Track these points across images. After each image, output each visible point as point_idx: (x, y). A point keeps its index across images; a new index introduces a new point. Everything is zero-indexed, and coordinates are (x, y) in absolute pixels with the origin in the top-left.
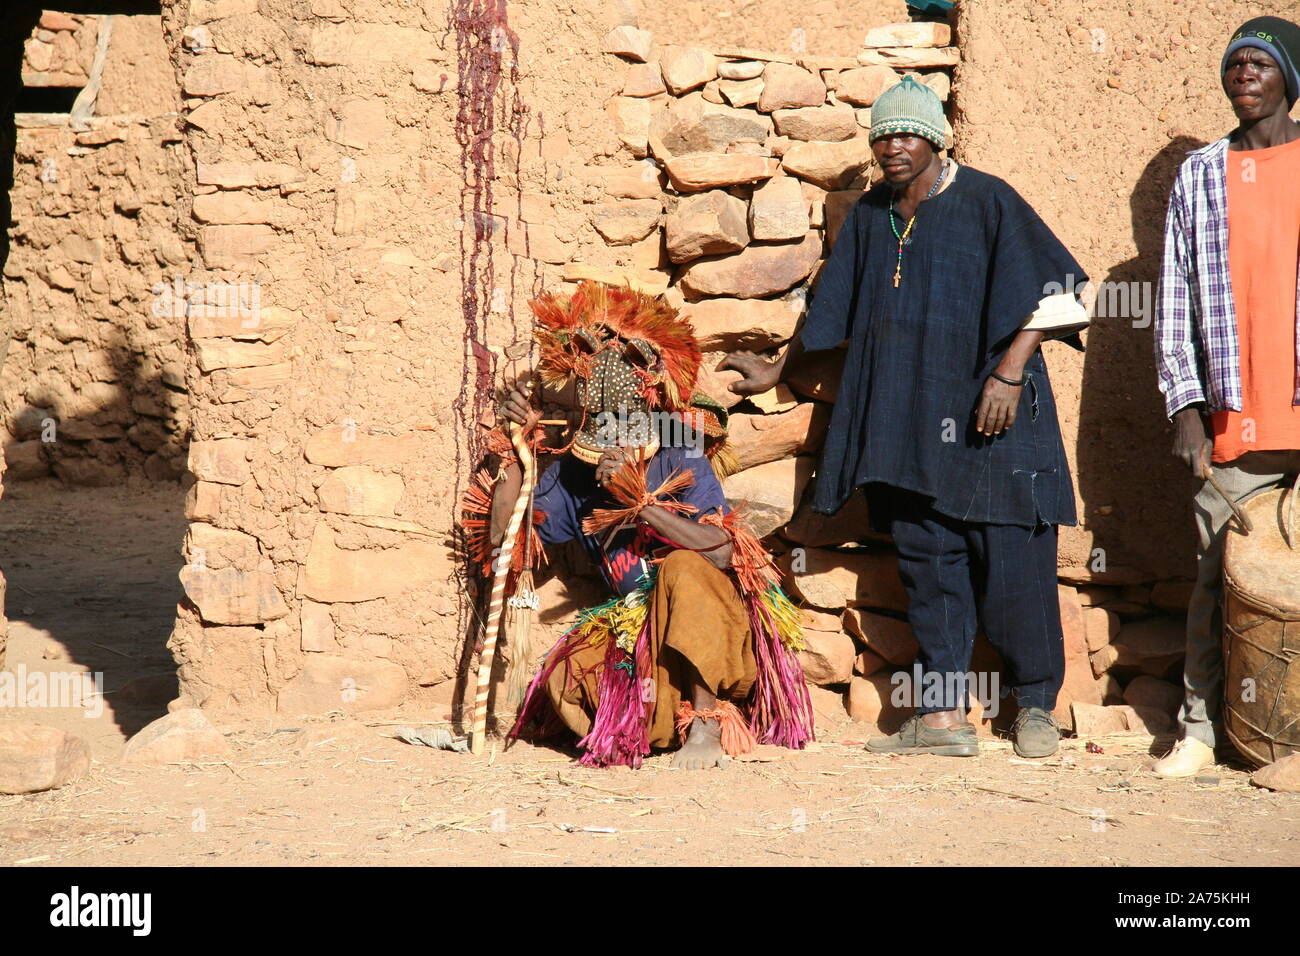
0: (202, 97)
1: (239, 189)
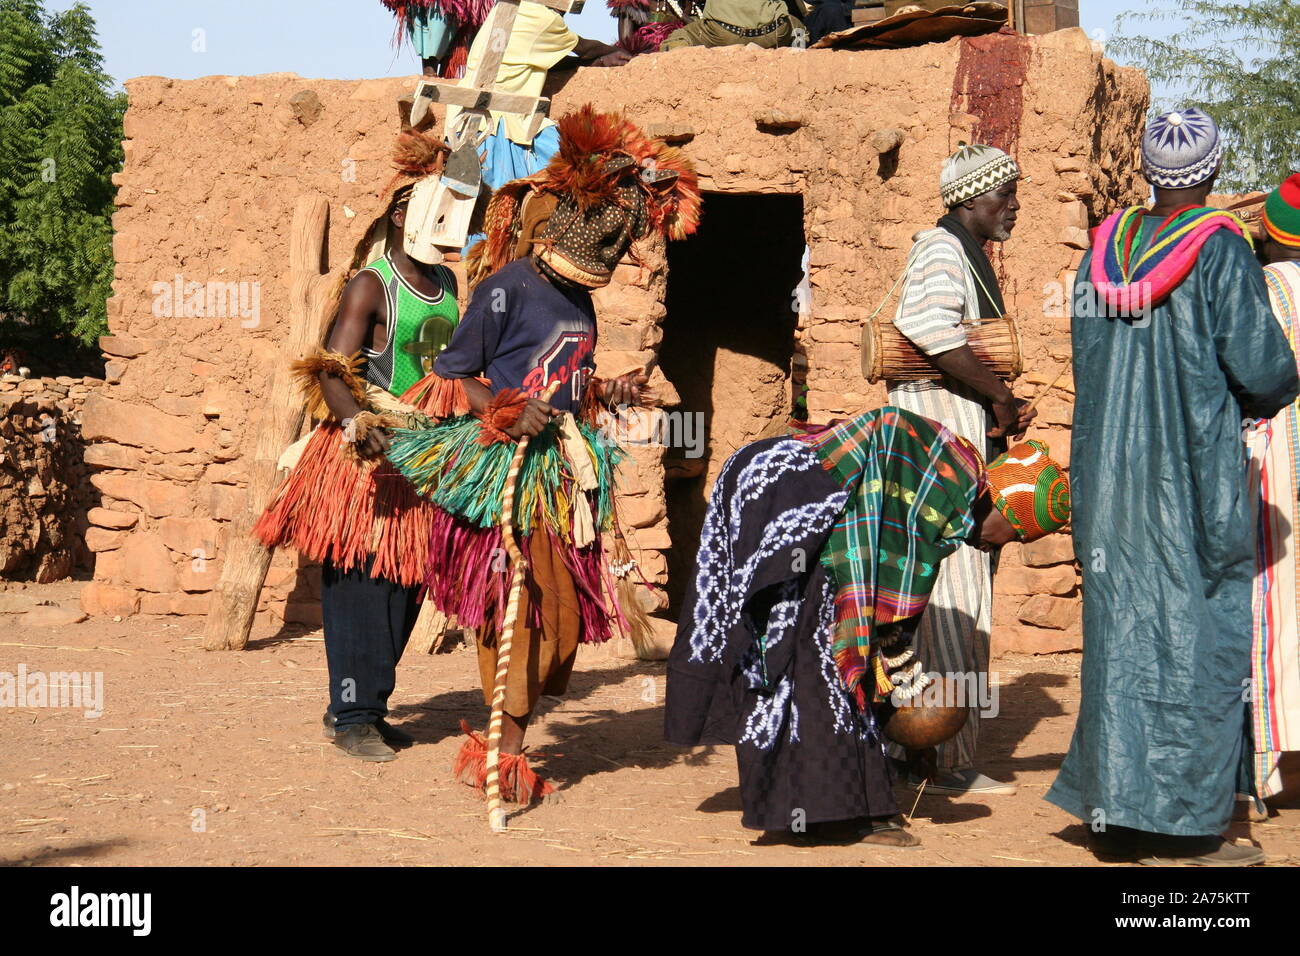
0: (819, 267)
1: (836, 321)
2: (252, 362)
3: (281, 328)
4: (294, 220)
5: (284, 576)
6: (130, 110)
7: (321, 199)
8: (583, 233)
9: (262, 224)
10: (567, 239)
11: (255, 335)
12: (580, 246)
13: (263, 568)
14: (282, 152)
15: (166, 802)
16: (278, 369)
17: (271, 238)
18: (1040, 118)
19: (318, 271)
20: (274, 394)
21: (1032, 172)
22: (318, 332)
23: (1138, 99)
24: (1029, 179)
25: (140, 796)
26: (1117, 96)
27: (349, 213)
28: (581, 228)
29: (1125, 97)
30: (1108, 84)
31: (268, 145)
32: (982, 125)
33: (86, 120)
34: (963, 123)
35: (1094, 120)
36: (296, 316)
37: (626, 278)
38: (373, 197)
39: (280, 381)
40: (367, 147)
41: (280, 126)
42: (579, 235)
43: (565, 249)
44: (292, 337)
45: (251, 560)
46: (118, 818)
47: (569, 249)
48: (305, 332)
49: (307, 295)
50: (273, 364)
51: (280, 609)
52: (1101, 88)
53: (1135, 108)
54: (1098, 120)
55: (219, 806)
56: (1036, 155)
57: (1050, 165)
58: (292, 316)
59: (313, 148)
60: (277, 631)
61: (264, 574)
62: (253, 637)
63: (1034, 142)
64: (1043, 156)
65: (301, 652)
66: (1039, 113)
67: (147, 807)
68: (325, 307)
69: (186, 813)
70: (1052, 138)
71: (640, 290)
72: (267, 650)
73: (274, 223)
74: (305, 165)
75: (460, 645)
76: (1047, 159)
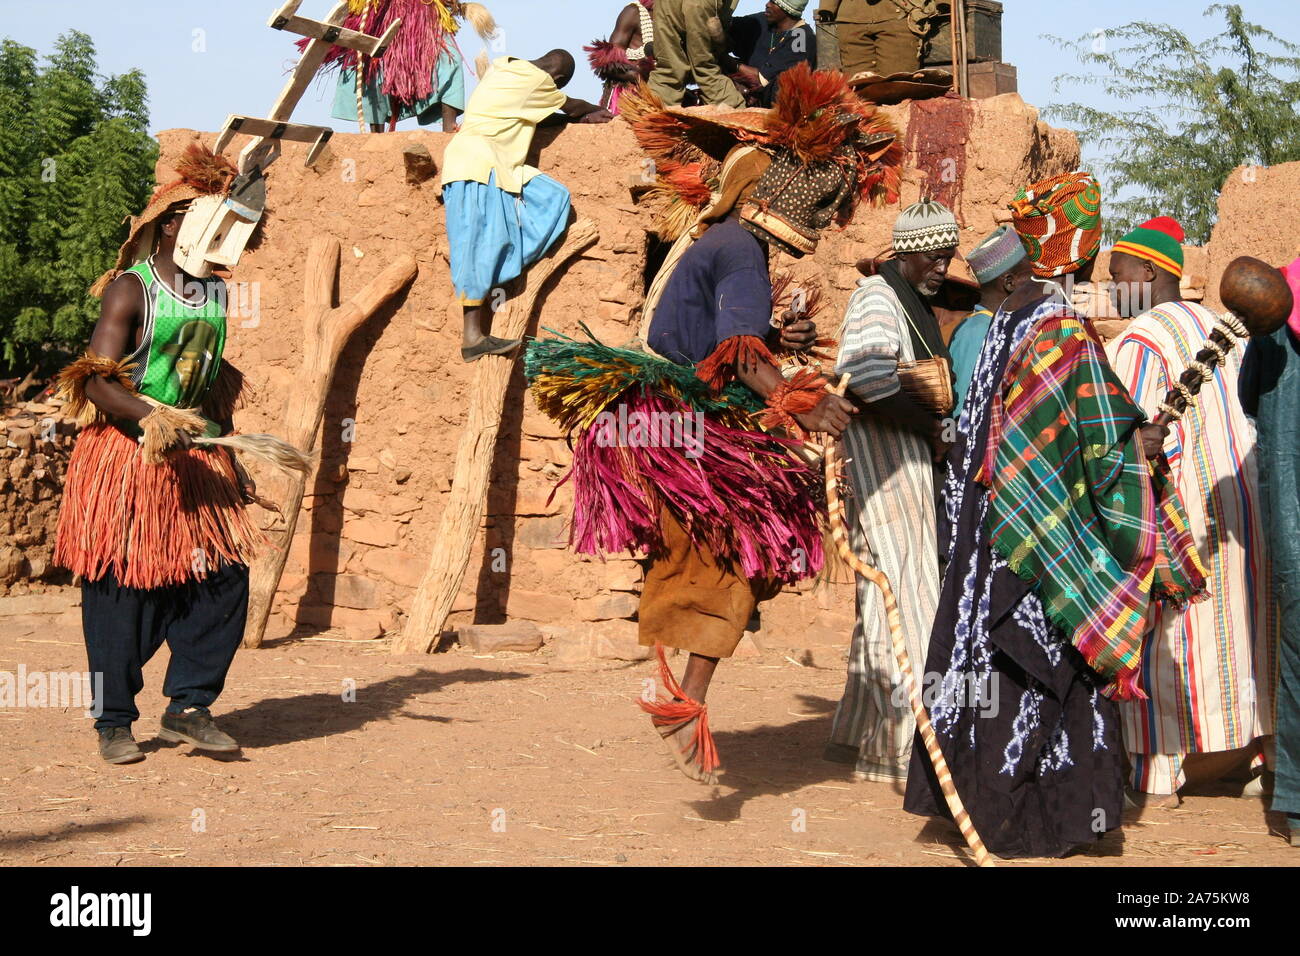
2: (269, 386)
3: (295, 357)
4: (309, 259)
5: (296, 582)
6: (161, 159)
7: (333, 240)
8: (800, 194)
9: (279, 263)
10: (782, 201)
11: (272, 363)
12: (796, 208)
13: (276, 574)
14: (297, 198)
15: (182, 784)
16: (292, 394)
17: (287, 276)
18: (981, 174)
19: (329, 305)
20: (288, 417)
21: (974, 222)
22: (328, 360)
23: (1070, 158)
24: (971, 229)
25: (158, 778)
26: (1051, 155)
27: (358, 253)
28: (798, 188)
29: (1058, 156)
30: (1043, 144)
31: (286, 191)
32: (930, 179)
33: (120, 167)
34: (913, 178)
35: (1030, 176)
36: (309, 347)
37: (608, 313)
38: (379, 239)
39: (294, 404)
40: (374, 195)
41: (296, 174)
42: (796, 196)
43: (779, 212)
44: (304, 365)
45: (266, 567)
46: (137, 798)
47: (783, 211)
48: (317, 360)
49: (319, 327)
50: (288, 389)
51: (292, 611)
52: (1036, 147)
53: (1067, 166)
54: (1034, 176)
55: (230, 788)
56: (978, 207)
57: (990, 215)
58: (306, 346)
59: (326, 194)
60: (289, 632)
61: (278, 579)
62: (267, 637)
63: (976, 195)
64: (984, 208)
65: (311, 650)
66: (980, 169)
67: (164, 788)
68: (336, 339)
69: (200, 794)
70: (992, 192)
71: (621, 325)
72: (280, 649)
73: (290, 262)
74: (318, 210)
75: (455, 645)
76: (988, 211)
